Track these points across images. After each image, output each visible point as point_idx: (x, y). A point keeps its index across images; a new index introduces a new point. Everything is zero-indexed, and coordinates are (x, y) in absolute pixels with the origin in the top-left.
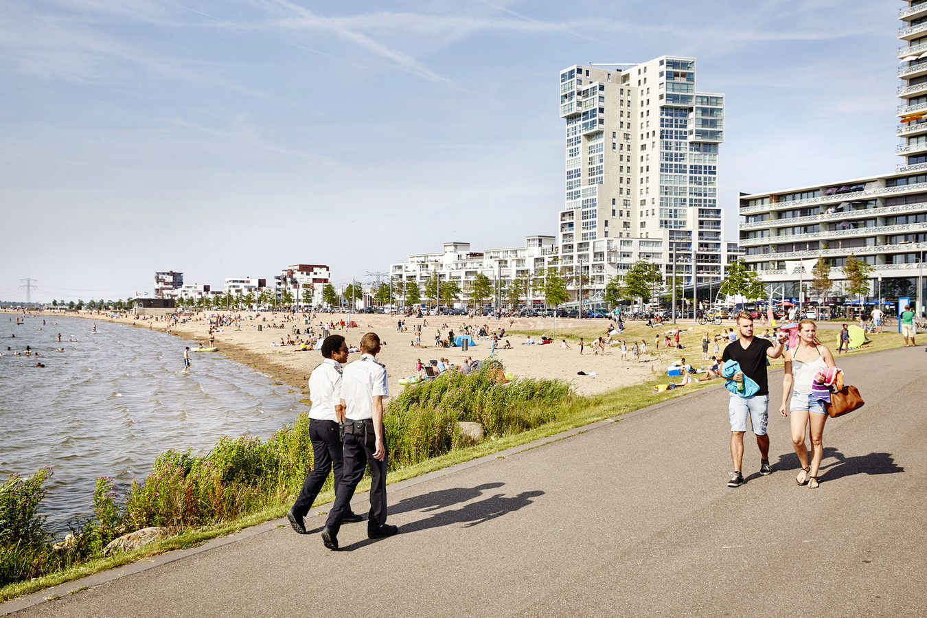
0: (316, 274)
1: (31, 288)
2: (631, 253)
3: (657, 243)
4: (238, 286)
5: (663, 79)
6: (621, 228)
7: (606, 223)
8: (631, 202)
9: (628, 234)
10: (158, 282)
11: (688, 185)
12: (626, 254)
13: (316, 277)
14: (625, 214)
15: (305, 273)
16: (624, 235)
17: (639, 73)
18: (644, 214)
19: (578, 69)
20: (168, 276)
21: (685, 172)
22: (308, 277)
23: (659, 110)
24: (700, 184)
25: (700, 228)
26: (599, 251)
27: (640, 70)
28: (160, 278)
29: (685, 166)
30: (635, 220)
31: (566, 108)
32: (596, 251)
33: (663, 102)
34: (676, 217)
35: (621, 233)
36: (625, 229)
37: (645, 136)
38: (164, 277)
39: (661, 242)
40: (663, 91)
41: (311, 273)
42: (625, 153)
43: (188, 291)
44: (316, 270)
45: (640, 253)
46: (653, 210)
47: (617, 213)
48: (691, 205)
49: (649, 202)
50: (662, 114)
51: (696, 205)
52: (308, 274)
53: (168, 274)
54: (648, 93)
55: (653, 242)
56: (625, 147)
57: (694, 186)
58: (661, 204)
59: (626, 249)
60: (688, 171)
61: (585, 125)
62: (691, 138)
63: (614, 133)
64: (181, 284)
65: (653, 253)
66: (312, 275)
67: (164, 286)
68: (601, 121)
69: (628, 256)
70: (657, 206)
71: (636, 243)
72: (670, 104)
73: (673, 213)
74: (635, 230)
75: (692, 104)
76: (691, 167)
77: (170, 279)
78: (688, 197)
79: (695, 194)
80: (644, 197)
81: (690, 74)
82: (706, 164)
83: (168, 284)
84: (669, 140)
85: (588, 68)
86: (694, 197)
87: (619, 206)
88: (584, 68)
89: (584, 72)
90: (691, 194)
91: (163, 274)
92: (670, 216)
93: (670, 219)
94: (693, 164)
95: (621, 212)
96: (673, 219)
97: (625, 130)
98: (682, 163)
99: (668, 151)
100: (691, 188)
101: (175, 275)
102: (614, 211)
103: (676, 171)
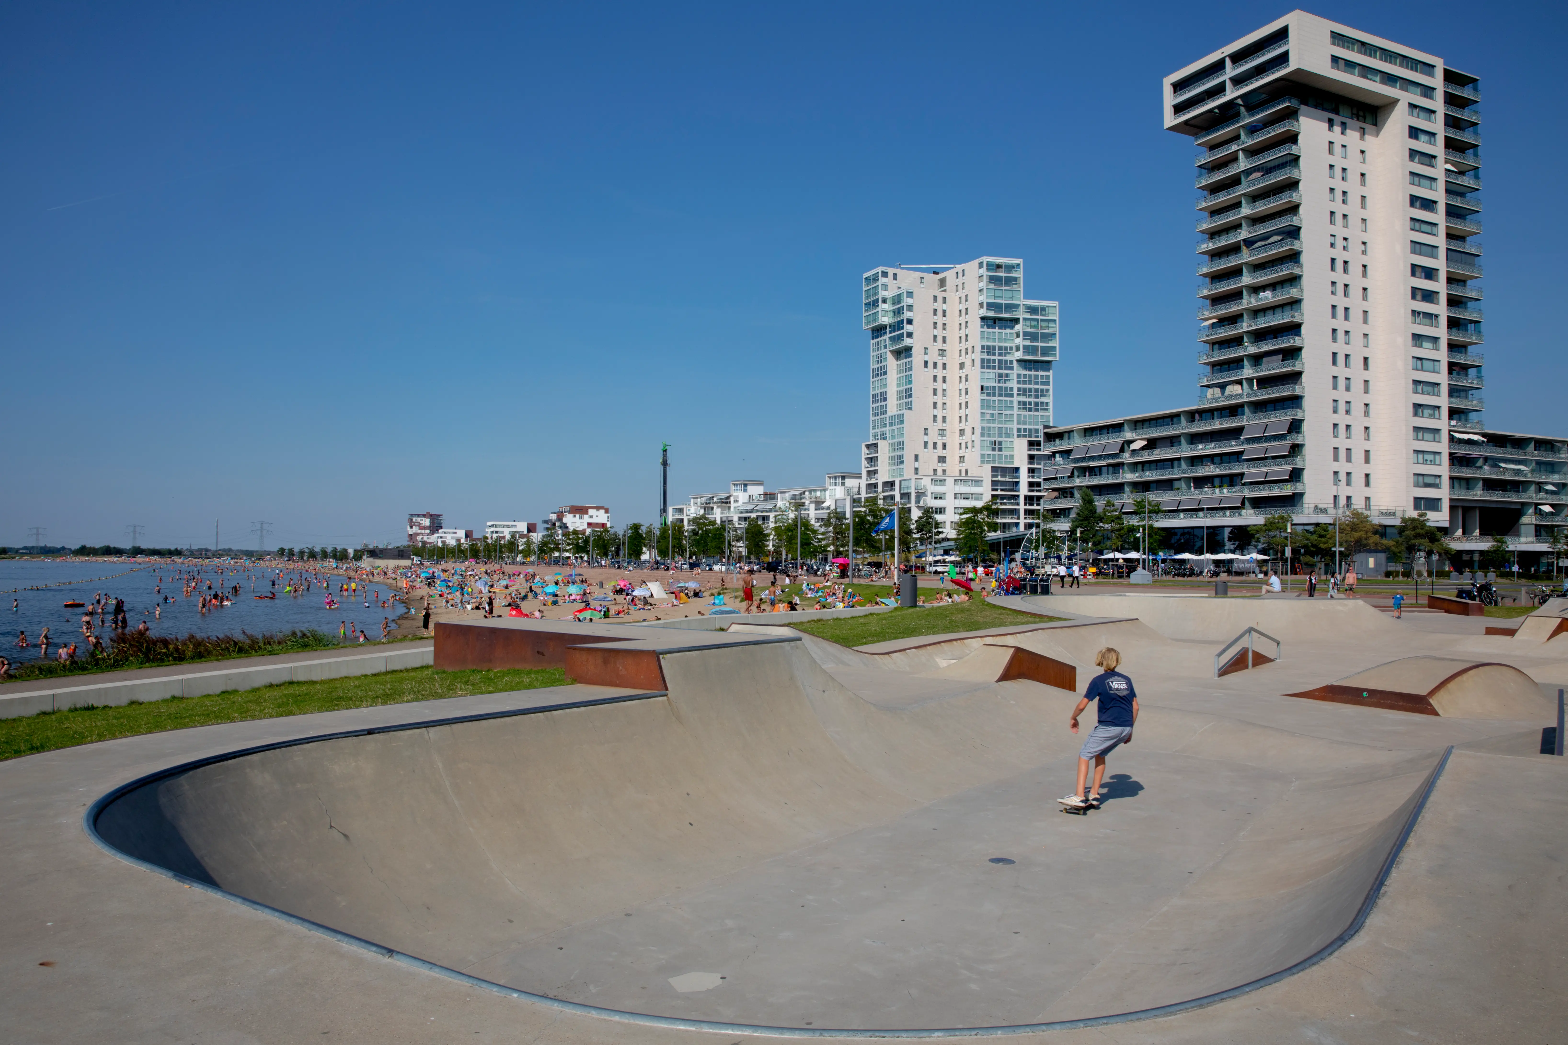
0: (591, 517)
1: (264, 533)
2: (945, 493)
3: (978, 482)
4: (502, 532)
5: (983, 284)
6: (935, 464)
7: (916, 458)
8: (948, 433)
9: (944, 471)
10: (411, 527)
11: (1016, 412)
12: (938, 496)
13: (591, 521)
14: (940, 446)
15: (578, 516)
16: (940, 472)
17: (957, 277)
18: (963, 446)
19: (882, 272)
20: (424, 519)
21: (1012, 395)
23: (979, 322)
24: (1030, 410)
25: (1031, 463)
26: (906, 491)
27: (957, 273)
28: (414, 520)
29: (1012, 389)
30: (952, 455)
31: (870, 319)
32: (902, 492)
33: (983, 312)
34: (1000, 450)
35: (935, 470)
36: (940, 465)
37: (963, 353)
38: (419, 519)
39: (982, 481)
40: (983, 298)
41: (585, 516)
42: (940, 373)
43: (446, 537)
44: (591, 512)
45: (955, 494)
46: (973, 441)
47: (930, 445)
48: (1019, 436)
49: (968, 431)
50: (982, 327)
51: (1025, 436)
52: (581, 518)
53: (424, 516)
54: (967, 301)
55: (972, 480)
56: (940, 366)
57: (1023, 413)
58: (982, 435)
59: (939, 489)
60: (1015, 395)
61: (892, 339)
62: (1019, 355)
63: (926, 348)
64: (438, 528)
65: (972, 494)
66: (586, 519)
67: (419, 531)
68: (910, 335)
69: (941, 498)
70: (977, 437)
71: (950, 481)
72: (992, 314)
73: (997, 446)
74: (953, 466)
75: (1020, 314)
76: (1019, 389)
77: (426, 522)
78: (1015, 426)
79: (1025, 423)
80: (963, 425)
81: (1015, 279)
82: (1037, 387)
83: (424, 528)
84: (992, 357)
85: (895, 271)
86: (1022, 427)
87: (933, 437)
88: (891, 271)
89: (890, 275)
90: (1019, 423)
91: (419, 515)
92: (994, 449)
93: (994, 453)
94: (1021, 386)
95: (935, 444)
96: (997, 453)
97: (940, 345)
98: (1008, 385)
99: (991, 371)
100: (1019, 416)
101: (432, 517)
102: (926, 443)
103: (1000, 395)
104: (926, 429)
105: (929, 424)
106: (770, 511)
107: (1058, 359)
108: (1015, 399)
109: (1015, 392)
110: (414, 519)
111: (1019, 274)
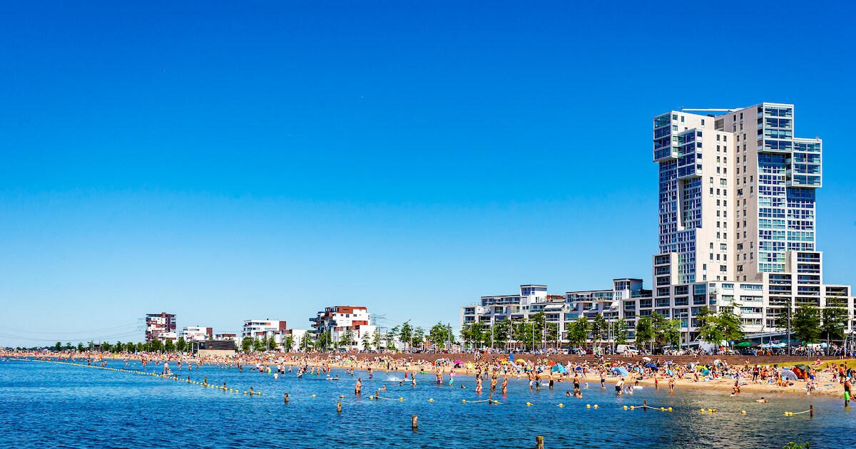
0: (356, 315)
2: (733, 296)
3: (759, 287)
4: (259, 329)
5: (761, 126)
6: (718, 272)
7: (705, 267)
8: (729, 246)
9: (725, 277)
10: (150, 325)
11: (786, 230)
13: (355, 319)
14: (722, 257)
15: (345, 315)
16: (721, 278)
17: (735, 120)
18: (742, 258)
19: (673, 115)
20: (160, 318)
21: (783, 216)
22: (347, 318)
23: (757, 156)
24: (798, 228)
25: (800, 271)
26: (698, 294)
27: (735, 116)
28: (152, 320)
29: (783, 211)
31: (660, 153)
33: (762, 149)
34: (775, 260)
35: (718, 277)
36: (722, 272)
37: (741, 181)
38: (157, 318)
39: (762, 286)
40: (761, 137)
41: (350, 315)
42: (722, 198)
44: (355, 311)
45: (741, 296)
46: (751, 253)
47: (715, 257)
48: (790, 249)
50: (760, 160)
51: (794, 249)
52: (348, 316)
53: (160, 316)
54: (745, 139)
55: (753, 285)
56: (722, 192)
57: (793, 230)
58: (759, 248)
59: (726, 292)
60: (786, 216)
62: (790, 183)
63: (712, 178)
64: (174, 326)
65: (754, 297)
66: (352, 317)
67: (157, 329)
68: (699, 167)
69: (729, 299)
70: (754, 250)
72: (769, 150)
73: (772, 257)
74: (733, 274)
75: (792, 150)
76: (790, 211)
77: (163, 321)
78: (786, 241)
79: (794, 238)
80: (741, 240)
81: (787, 121)
82: (803, 209)
83: (162, 326)
84: (767, 185)
85: (683, 114)
86: (792, 242)
87: (717, 250)
88: (680, 114)
89: (679, 118)
90: (789, 238)
91: (155, 315)
92: (769, 260)
93: (770, 263)
94: (791, 208)
95: (718, 256)
96: (772, 263)
97: (722, 175)
98: (781, 207)
99: (767, 196)
100: (789, 233)
101: (168, 317)
102: (712, 255)
103: (775, 216)
104: (712, 244)
105: (714, 239)
106: (560, 310)
107: (821, 186)
108: (786, 219)
109: (786, 213)
110: (152, 318)
111: (791, 117)
